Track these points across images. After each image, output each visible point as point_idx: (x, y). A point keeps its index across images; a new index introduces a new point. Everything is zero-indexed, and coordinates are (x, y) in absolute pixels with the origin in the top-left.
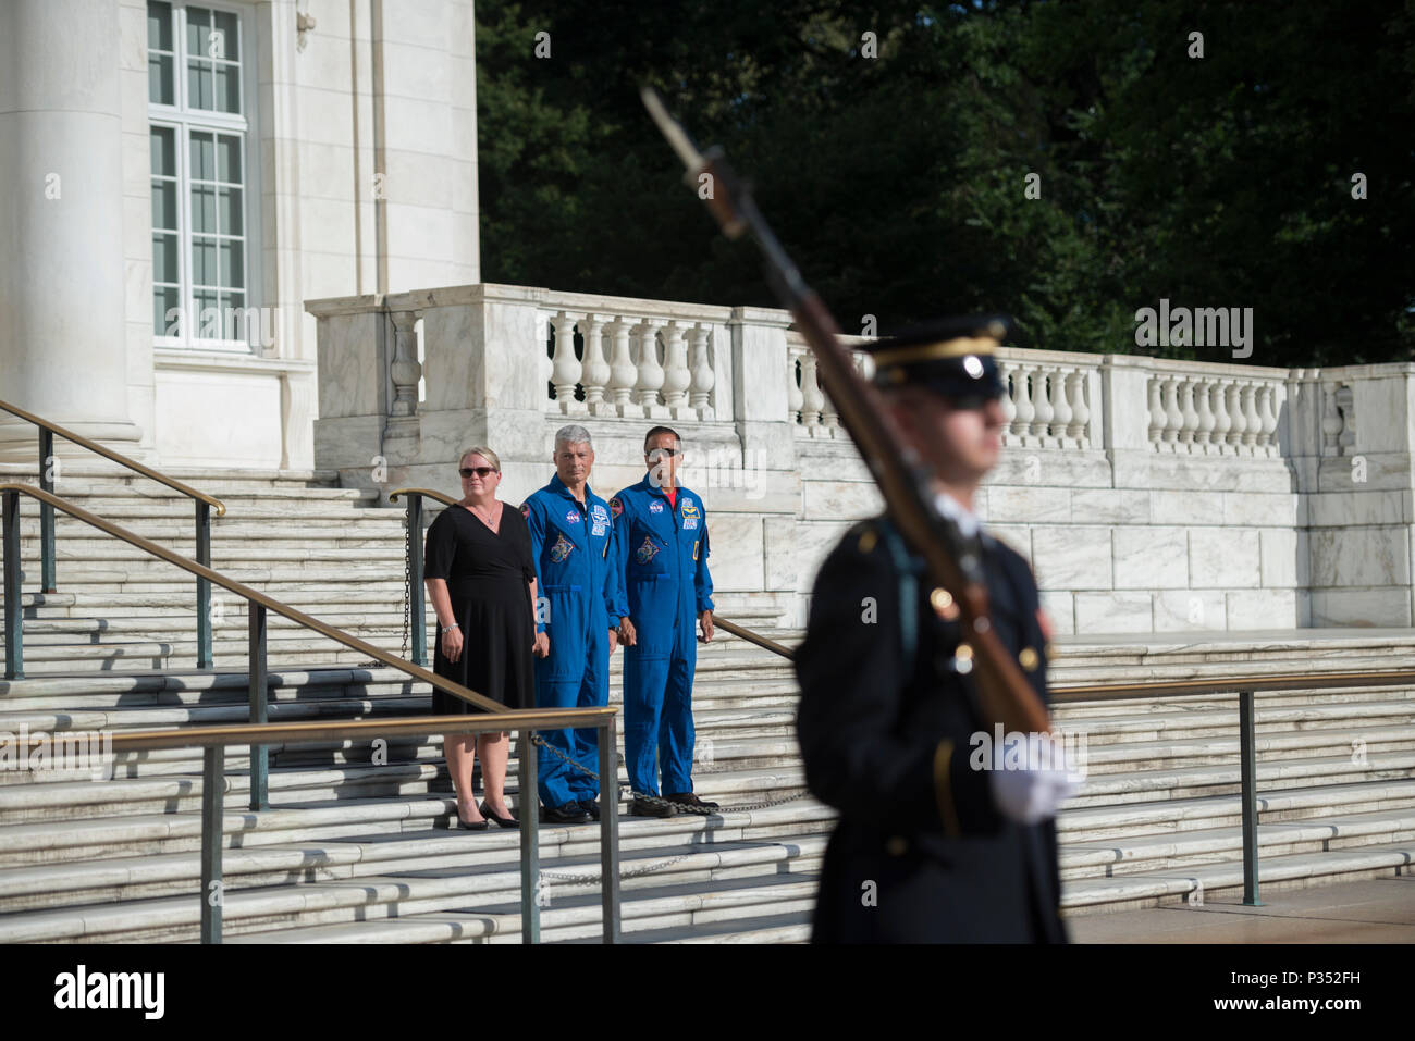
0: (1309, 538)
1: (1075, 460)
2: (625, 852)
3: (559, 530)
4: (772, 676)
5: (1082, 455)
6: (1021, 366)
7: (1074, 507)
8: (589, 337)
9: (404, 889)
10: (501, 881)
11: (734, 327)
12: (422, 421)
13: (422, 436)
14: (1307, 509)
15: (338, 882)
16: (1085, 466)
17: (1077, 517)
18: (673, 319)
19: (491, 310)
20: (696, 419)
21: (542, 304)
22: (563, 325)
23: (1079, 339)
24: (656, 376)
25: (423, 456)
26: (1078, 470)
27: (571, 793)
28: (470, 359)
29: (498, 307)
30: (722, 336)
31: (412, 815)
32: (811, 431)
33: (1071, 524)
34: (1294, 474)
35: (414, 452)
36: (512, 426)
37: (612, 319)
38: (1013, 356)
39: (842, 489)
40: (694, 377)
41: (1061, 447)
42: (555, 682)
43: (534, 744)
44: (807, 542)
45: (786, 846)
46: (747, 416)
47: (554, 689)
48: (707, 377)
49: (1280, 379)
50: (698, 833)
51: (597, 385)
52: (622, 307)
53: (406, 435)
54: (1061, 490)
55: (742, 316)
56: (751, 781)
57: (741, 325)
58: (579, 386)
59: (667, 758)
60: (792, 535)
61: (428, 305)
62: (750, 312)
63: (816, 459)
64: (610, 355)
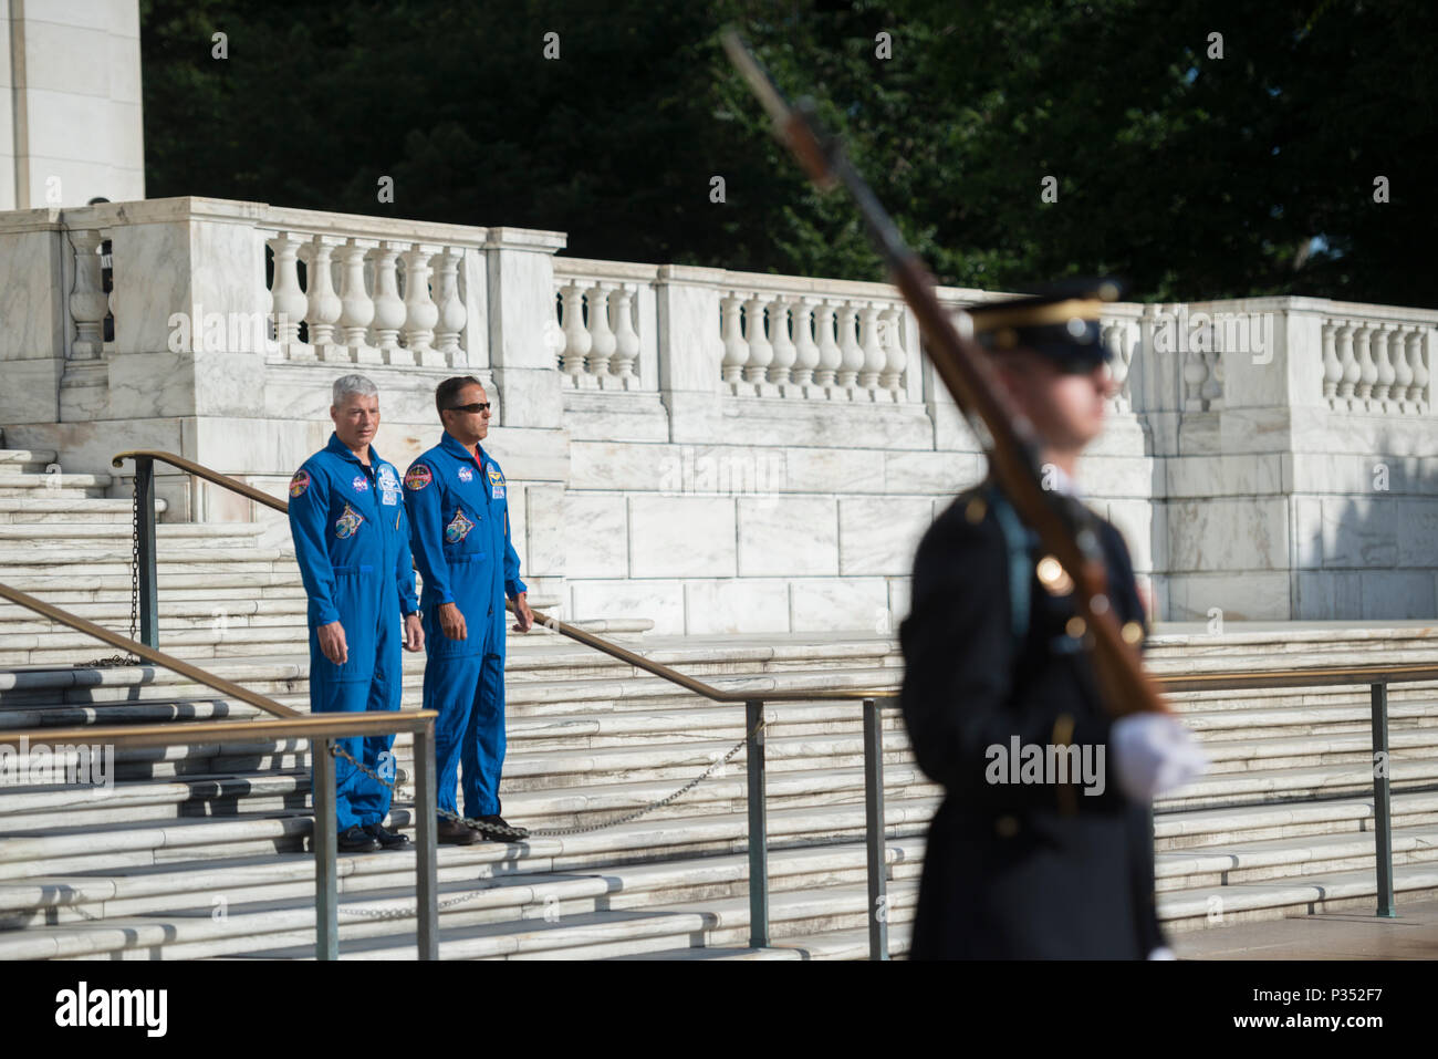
0: (1167, 512)
1: (889, 415)
2: (442, 883)
3: (346, 500)
4: (564, 678)
5: (898, 409)
6: (825, 301)
7: (889, 474)
8: (315, 264)
9: (170, 931)
10: (283, 920)
11: (490, 252)
12: (110, 366)
13: (111, 385)
14: (1164, 476)
15: (91, 923)
16: (901, 423)
17: (893, 486)
18: (416, 242)
19: (199, 229)
20: (445, 365)
21: (261, 222)
22: (284, 249)
23: (854, 263)
24: (396, 311)
25: (112, 410)
26: (893, 428)
27: (352, 816)
28: (173, 290)
29: (207, 226)
30: (476, 264)
31: (168, 843)
32: (575, 380)
33: (885, 494)
34: (1149, 433)
35: (102, 404)
36: (224, 373)
37: (343, 242)
38: (817, 288)
39: (613, 452)
40: (442, 314)
41: (873, 400)
42: (341, 682)
43: (333, 755)
44: (572, 517)
45: (606, 879)
46: (507, 361)
47: (340, 689)
48: (457, 314)
49: (1132, 316)
50: (496, 864)
51: (325, 322)
52: (357, 227)
53: (90, 383)
54: (873, 453)
55: (501, 239)
56: (559, 802)
57: (498, 250)
58: (304, 325)
59: (472, 773)
60: (560, 507)
61: (119, 222)
62: (509, 234)
63: (583, 415)
64: (341, 285)
